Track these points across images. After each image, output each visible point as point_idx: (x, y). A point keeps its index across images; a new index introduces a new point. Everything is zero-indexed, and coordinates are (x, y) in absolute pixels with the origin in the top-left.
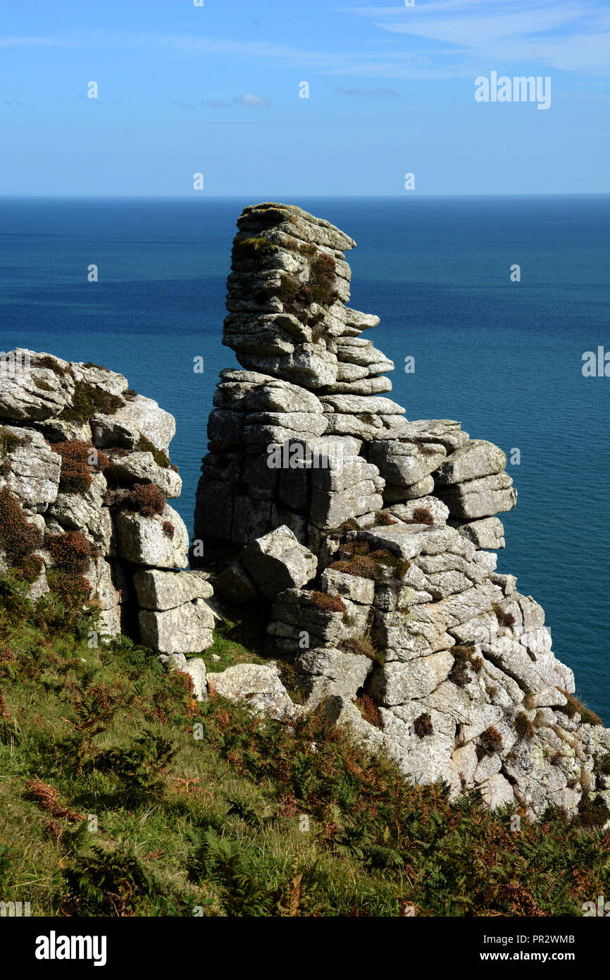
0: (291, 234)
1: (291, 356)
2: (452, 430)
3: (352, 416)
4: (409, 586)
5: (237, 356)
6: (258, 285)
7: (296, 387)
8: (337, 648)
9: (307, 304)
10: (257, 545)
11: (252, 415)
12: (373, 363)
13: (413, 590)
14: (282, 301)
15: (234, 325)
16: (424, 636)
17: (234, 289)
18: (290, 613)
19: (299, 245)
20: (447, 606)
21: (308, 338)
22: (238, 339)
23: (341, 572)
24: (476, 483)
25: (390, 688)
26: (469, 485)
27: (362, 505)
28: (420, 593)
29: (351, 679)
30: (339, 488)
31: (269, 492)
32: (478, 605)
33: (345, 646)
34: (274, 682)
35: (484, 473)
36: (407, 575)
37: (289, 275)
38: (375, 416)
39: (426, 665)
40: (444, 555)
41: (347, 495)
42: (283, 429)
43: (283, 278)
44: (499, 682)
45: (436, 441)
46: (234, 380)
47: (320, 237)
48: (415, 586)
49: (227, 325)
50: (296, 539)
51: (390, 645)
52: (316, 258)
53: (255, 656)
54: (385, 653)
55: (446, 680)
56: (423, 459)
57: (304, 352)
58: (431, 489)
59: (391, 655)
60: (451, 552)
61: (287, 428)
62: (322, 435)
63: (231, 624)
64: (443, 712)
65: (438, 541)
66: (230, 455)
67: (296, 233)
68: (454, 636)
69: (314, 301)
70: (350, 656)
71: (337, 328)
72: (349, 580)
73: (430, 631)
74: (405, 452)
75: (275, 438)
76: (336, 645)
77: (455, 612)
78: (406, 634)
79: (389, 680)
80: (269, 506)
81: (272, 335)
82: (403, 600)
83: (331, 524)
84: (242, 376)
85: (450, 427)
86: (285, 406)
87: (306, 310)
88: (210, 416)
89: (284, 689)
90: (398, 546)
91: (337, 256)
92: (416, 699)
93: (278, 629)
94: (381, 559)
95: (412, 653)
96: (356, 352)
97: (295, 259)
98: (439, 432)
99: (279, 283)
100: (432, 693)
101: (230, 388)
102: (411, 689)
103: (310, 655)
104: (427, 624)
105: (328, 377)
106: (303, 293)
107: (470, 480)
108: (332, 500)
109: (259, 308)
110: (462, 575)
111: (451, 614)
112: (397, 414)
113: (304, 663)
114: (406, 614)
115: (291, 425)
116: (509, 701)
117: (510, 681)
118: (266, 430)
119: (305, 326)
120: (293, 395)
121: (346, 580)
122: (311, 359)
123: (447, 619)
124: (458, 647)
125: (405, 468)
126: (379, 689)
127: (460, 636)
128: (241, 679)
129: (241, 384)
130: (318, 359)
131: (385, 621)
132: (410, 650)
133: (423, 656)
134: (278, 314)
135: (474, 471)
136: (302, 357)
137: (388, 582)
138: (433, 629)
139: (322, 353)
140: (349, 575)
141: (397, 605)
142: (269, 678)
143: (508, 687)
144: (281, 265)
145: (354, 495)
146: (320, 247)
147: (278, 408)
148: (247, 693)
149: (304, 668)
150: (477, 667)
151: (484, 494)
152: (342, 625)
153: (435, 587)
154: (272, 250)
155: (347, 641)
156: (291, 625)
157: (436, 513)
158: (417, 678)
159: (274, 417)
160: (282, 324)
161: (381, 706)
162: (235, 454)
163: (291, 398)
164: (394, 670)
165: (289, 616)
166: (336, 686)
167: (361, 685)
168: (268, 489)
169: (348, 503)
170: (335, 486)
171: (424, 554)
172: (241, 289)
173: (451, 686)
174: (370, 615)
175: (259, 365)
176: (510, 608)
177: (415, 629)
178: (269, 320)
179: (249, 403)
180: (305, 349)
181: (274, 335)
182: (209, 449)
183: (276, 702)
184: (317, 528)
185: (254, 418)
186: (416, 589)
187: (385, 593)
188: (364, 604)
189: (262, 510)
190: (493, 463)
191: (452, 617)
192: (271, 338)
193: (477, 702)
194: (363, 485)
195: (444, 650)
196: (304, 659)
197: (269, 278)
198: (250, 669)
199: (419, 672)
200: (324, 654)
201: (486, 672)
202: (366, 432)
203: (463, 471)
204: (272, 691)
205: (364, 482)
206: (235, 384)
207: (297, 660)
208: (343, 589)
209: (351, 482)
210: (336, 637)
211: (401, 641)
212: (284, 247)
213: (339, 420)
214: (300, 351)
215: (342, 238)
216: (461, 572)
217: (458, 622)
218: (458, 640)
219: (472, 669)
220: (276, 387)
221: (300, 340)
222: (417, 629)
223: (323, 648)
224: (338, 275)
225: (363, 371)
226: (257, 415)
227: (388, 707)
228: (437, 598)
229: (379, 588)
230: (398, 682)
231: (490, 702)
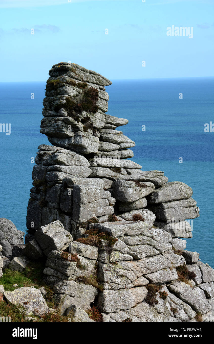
0: (72, 77)
1: (73, 138)
2: (158, 175)
3: (108, 169)
4: (117, 251)
5: (48, 138)
6: (56, 103)
7: (73, 153)
8: (75, 281)
9: (80, 112)
10: (41, 229)
11: (50, 167)
12: (122, 142)
13: (119, 253)
14: (66, 110)
15: (45, 123)
16: (127, 277)
17: (46, 105)
18: (53, 263)
19: (77, 83)
20: (143, 263)
21: (81, 129)
22: (46, 130)
23: (81, 243)
24: (173, 203)
25: (106, 303)
26: (169, 204)
27: (100, 211)
28: (124, 255)
29: (84, 297)
30: (85, 202)
31: (56, 205)
32: (162, 264)
33: (80, 280)
34: (39, 296)
35: (178, 198)
36: (115, 245)
37: (71, 98)
38: (122, 169)
39: (129, 292)
40: (139, 236)
41: (91, 205)
42: (64, 174)
43: (67, 99)
44: (179, 306)
45: (148, 181)
46: (44, 150)
47: (89, 79)
48: (121, 251)
49: (42, 123)
50: (63, 227)
51: (106, 281)
52: (87, 90)
53: (36, 285)
54: (103, 285)
55: (143, 301)
56: (138, 189)
57: (79, 135)
58: (145, 205)
59: (107, 286)
60: (144, 235)
61: (67, 173)
62: (87, 177)
63: (29, 270)
64: (140, 318)
65: (135, 229)
66: (41, 187)
67: (75, 77)
68: (148, 279)
69: (84, 110)
70: (82, 285)
71: (99, 124)
72: (83, 247)
73: (131, 275)
74: (128, 185)
75: (59, 178)
76: (74, 279)
77: (147, 266)
78: (115, 275)
79: (106, 299)
80: (56, 212)
81: (61, 127)
82: (113, 258)
83: (82, 220)
84: (48, 148)
85: (158, 174)
86: (66, 162)
87: (79, 115)
88: (33, 168)
89: (44, 300)
90: (110, 230)
91: (100, 89)
92: (123, 310)
93: (48, 271)
94: (102, 237)
95: (119, 286)
96: (111, 137)
97: (74, 90)
98: (150, 176)
99: (65, 102)
100: (134, 307)
101: (42, 154)
102: (120, 304)
103: (60, 284)
104: (129, 271)
105: (93, 149)
106: (77, 106)
107: (170, 202)
108: (81, 208)
109: (56, 114)
110: (152, 247)
111: (145, 267)
112: (136, 168)
113: (58, 288)
114: (115, 265)
115: (68, 171)
116: (186, 316)
117: (186, 306)
118: (55, 174)
119: (78, 123)
120: (71, 157)
121: (81, 247)
122: (82, 140)
123: (142, 269)
124: (150, 285)
125: (128, 193)
126: (101, 304)
127: (151, 279)
128: (22, 295)
129: (47, 152)
130: (87, 140)
131: (103, 268)
132: (118, 284)
133: (127, 288)
134: (64, 117)
135: (171, 197)
136: (78, 139)
137: (104, 248)
138: (133, 274)
139: (89, 137)
140: (83, 244)
141: (109, 260)
142: (37, 294)
143: (185, 308)
144: (66, 93)
145: (95, 206)
146: (90, 84)
147: (62, 163)
148: (24, 302)
149: (57, 290)
150: (164, 296)
151: (178, 209)
152: (77, 269)
153: (134, 252)
154: (62, 85)
155: (80, 277)
156: (53, 269)
157: (147, 217)
158: (123, 299)
159: (59, 168)
160: (66, 122)
161: (103, 313)
162: (43, 187)
163: (69, 158)
164: (109, 294)
165: (52, 265)
166: (75, 301)
167: (93, 301)
168: (56, 203)
169: (91, 210)
170: (83, 201)
171: (126, 235)
172: (48, 105)
173: (146, 305)
174: (96, 265)
175: (58, 143)
176: (193, 269)
177: (121, 273)
178: (60, 120)
179: (49, 161)
180: (79, 134)
181: (62, 127)
182: (33, 184)
183: (39, 306)
184: (75, 222)
185: (51, 168)
186: (122, 253)
187: (103, 254)
188: (92, 259)
189: (53, 214)
190: (183, 193)
191: (146, 269)
192: (61, 129)
193: (165, 315)
194: (101, 201)
195: (141, 286)
196: (57, 286)
197: (60, 99)
198: (27, 290)
199: (124, 296)
200: (67, 283)
201: (171, 300)
202: (116, 177)
203: (164, 196)
204: (37, 301)
205: (102, 200)
206: (44, 152)
207: (55, 286)
208: (79, 251)
209: (93, 199)
210: (74, 275)
211: (112, 279)
212: (68, 84)
213: (98, 170)
214: (77, 136)
215: (103, 79)
216: (151, 246)
217: (150, 272)
218: (150, 282)
219: (161, 297)
220: (61, 153)
221: (77, 130)
222: (122, 273)
223: (67, 280)
224: (101, 98)
225: (115, 146)
226: (52, 167)
227: (107, 313)
228: (136, 259)
229: (100, 252)
230: (111, 300)
231: (174, 316)
